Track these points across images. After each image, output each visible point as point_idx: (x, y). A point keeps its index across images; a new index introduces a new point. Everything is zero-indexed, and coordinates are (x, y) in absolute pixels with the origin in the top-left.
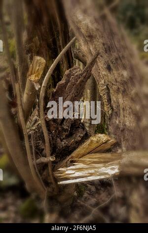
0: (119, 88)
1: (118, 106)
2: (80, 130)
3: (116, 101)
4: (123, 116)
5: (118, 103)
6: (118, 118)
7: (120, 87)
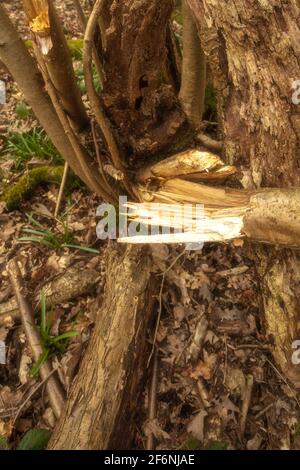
0: (246, 36)
1: (245, 79)
2: (176, 114)
3: (238, 67)
4: (255, 101)
5: (245, 71)
6: (243, 104)
7: (249, 34)
